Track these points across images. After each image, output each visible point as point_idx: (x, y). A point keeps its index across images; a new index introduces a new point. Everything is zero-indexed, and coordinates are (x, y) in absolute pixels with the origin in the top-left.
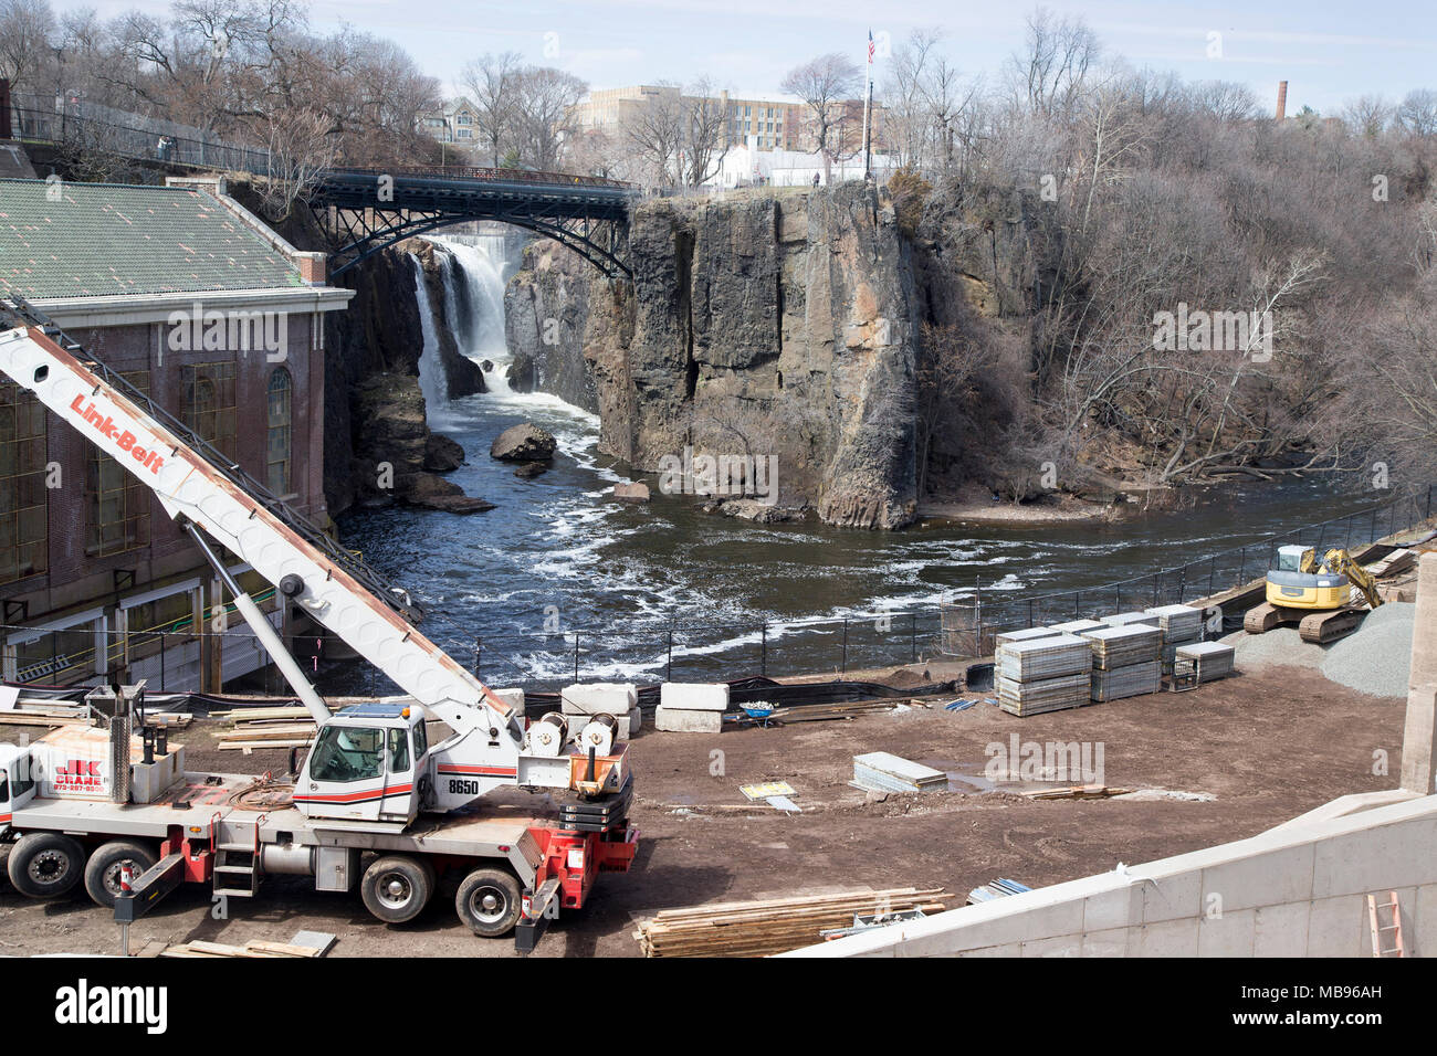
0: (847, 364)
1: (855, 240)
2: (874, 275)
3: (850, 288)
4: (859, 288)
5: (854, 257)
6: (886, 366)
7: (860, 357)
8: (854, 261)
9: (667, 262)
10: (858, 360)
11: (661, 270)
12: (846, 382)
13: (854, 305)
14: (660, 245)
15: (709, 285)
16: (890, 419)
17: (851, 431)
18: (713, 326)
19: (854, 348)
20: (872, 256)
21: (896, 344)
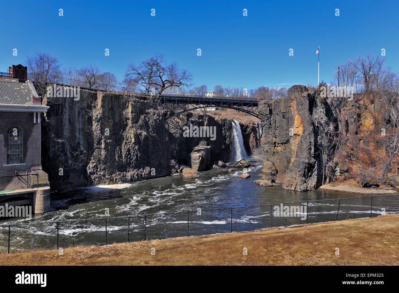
0: (293, 140)
1: (295, 102)
2: (301, 112)
3: (294, 117)
4: (297, 116)
5: (295, 107)
6: (303, 139)
7: (297, 137)
8: (295, 109)
9: (267, 116)
10: (297, 138)
11: (266, 118)
12: (293, 145)
13: (295, 122)
14: (265, 111)
15: (276, 121)
16: (304, 156)
17: (293, 160)
18: (277, 132)
19: (295, 135)
20: (300, 107)
21: (306, 133)
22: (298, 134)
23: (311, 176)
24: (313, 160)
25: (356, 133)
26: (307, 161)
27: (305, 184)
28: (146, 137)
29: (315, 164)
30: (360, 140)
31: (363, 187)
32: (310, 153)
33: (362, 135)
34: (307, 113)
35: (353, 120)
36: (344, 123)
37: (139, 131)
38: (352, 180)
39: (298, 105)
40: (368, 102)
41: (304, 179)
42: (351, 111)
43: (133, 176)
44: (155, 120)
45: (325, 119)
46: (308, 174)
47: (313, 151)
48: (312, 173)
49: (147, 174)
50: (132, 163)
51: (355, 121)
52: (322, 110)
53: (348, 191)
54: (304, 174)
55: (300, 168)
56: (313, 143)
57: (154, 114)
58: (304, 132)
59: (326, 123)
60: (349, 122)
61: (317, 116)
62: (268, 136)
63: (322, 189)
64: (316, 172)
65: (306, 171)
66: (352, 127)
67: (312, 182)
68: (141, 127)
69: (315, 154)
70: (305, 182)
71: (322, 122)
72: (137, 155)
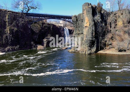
2: (88, 16)
3: (85, 18)
6: (89, 29)
8: (85, 14)
9: (76, 22)
10: (86, 29)
14: (75, 20)
15: (79, 24)
16: (89, 37)
17: (84, 39)
18: (80, 29)
19: (86, 27)
20: (88, 13)
21: (91, 25)
22: (87, 26)
23: (93, 47)
24: (94, 39)
25: (115, 28)
26: (91, 39)
27: (90, 51)
28: (17, 31)
29: (95, 40)
30: (117, 31)
31: (119, 51)
32: (93, 35)
33: (117, 29)
34: (91, 16)
35: (113, 22)
36: (109, 23)
37: (12, 28)
38: (113, 48)
39: (87, 12)
40: (120, 15)
41: (89, 48)
42: (112, 18)
43: (9, 49)
44: (23, 24)
45: (100, 20)
46: (92, 46)
47: (94, 34)
48: (94, 45)
49: (17, 48)
50: (9, 43)
51: (114, 22)
52: (99, 16)
53: (111, 53)
54: (90, 46)
55: (88, 42)
56: (94, 30)
57: (22, 21)
58: (90, 25)
59: (101, 22)
60: (111, 23)
61: (96, 18)
62: (76, 31)
63: (99, 53)
64: (96, 45)
65: (91, 44)
66: (113, 25)
67: (94, 49)
68: (14, 26)
69: (95, 36)
70: (90, 49)
71: (99, 21)
72: (11, 39)
